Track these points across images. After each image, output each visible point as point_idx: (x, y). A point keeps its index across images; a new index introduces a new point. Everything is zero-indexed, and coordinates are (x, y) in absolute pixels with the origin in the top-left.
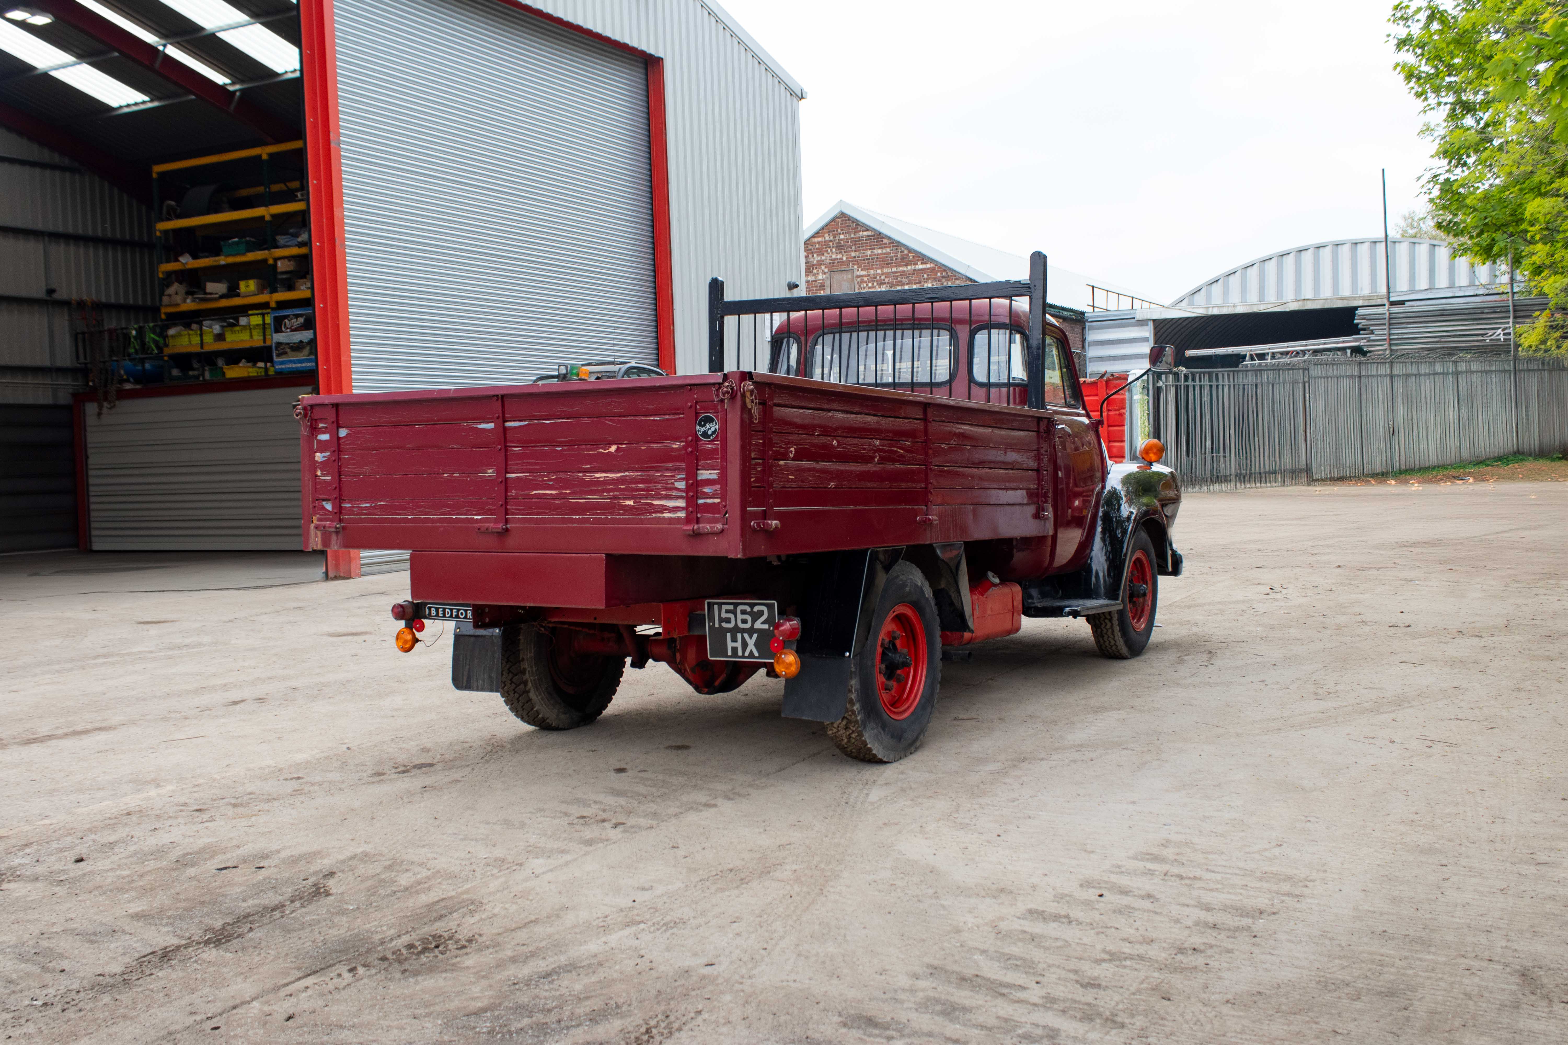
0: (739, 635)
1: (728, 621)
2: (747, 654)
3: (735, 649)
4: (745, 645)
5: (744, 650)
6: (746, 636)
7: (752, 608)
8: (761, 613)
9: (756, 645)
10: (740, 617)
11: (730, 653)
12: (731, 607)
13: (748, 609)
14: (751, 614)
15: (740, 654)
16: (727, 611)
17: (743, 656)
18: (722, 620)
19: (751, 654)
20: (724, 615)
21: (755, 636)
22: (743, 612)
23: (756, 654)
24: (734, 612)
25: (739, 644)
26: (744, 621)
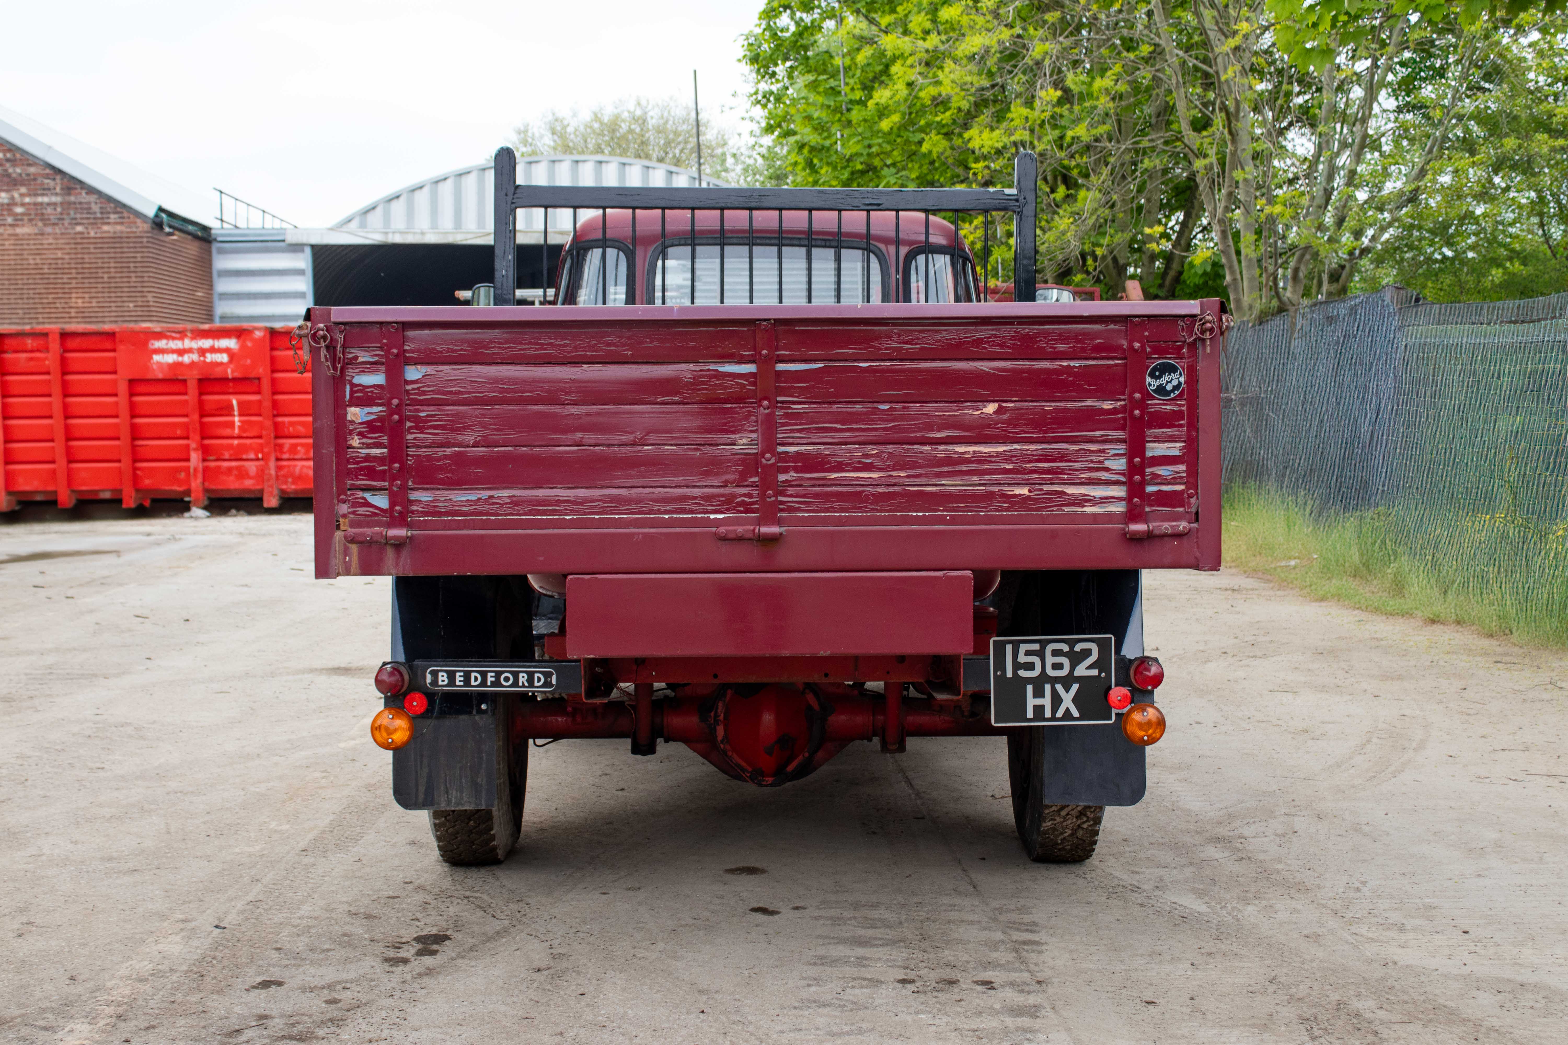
0: (1048, 687)
1: (1030, 666)
2: (1059, 714)
3: (1039, 709)
4: (1057, 700)
5: (1054, 709)
6: (1059, 688)
7: (1072, 647)
8: (1087, 653)
9: (1074, 700)
10: (1050, 660)
11: (1030, 714)
12: (1036, 647)
13: (1066, 648)
14: (1069, 655)
15: (1048, 714)
16: (1028, 653)
17: (1054, 718)
18: (1017, 666)
19: (1068, 715)
20: (1022, 658)
21: (1075, 687)
22: (1055, 653)
23: (1076, 714)
24: (1041, 654)
25: (1046, 701)
26: (1057, 666)
